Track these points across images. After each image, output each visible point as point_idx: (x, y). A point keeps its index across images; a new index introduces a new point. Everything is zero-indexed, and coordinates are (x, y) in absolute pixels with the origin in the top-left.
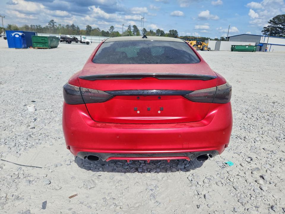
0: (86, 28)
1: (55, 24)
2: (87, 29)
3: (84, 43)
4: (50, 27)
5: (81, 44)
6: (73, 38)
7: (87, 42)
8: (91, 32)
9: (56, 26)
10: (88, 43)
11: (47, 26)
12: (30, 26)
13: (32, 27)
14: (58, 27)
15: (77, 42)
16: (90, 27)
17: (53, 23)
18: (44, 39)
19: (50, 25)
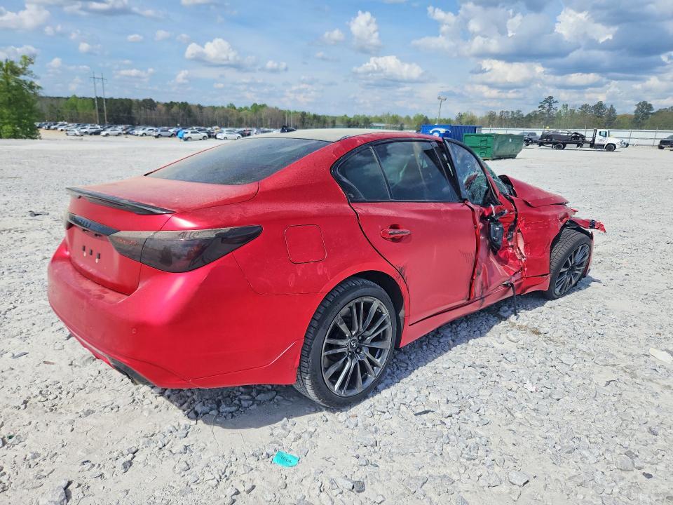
0: (635, 108)
1: (554, 106)
2: (636, 112)
3: (602, 146)
4: (542, 113)
5: (590, 149)
6: (574, 135)
7: (608, 144)
8: (648, 118)
9: (555, 109)
10: (611, 147)
11: (535, 111)
12: (498, 114)
13: (502, 116)
14: (560, 112)
15: (580, 145)
16: (650, 107)
17: (550, 103)
18: (486, 140)
19: (541, 109)
